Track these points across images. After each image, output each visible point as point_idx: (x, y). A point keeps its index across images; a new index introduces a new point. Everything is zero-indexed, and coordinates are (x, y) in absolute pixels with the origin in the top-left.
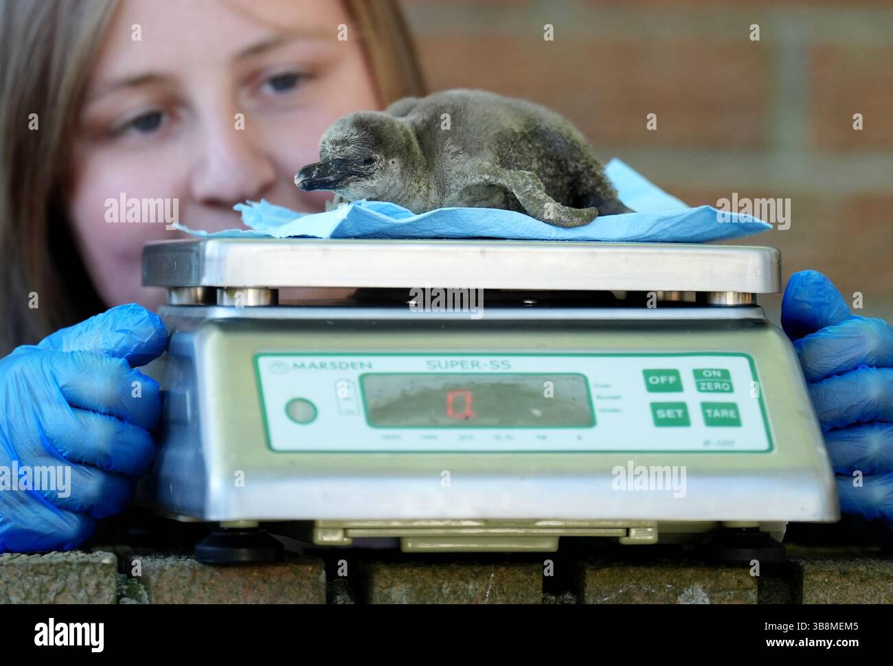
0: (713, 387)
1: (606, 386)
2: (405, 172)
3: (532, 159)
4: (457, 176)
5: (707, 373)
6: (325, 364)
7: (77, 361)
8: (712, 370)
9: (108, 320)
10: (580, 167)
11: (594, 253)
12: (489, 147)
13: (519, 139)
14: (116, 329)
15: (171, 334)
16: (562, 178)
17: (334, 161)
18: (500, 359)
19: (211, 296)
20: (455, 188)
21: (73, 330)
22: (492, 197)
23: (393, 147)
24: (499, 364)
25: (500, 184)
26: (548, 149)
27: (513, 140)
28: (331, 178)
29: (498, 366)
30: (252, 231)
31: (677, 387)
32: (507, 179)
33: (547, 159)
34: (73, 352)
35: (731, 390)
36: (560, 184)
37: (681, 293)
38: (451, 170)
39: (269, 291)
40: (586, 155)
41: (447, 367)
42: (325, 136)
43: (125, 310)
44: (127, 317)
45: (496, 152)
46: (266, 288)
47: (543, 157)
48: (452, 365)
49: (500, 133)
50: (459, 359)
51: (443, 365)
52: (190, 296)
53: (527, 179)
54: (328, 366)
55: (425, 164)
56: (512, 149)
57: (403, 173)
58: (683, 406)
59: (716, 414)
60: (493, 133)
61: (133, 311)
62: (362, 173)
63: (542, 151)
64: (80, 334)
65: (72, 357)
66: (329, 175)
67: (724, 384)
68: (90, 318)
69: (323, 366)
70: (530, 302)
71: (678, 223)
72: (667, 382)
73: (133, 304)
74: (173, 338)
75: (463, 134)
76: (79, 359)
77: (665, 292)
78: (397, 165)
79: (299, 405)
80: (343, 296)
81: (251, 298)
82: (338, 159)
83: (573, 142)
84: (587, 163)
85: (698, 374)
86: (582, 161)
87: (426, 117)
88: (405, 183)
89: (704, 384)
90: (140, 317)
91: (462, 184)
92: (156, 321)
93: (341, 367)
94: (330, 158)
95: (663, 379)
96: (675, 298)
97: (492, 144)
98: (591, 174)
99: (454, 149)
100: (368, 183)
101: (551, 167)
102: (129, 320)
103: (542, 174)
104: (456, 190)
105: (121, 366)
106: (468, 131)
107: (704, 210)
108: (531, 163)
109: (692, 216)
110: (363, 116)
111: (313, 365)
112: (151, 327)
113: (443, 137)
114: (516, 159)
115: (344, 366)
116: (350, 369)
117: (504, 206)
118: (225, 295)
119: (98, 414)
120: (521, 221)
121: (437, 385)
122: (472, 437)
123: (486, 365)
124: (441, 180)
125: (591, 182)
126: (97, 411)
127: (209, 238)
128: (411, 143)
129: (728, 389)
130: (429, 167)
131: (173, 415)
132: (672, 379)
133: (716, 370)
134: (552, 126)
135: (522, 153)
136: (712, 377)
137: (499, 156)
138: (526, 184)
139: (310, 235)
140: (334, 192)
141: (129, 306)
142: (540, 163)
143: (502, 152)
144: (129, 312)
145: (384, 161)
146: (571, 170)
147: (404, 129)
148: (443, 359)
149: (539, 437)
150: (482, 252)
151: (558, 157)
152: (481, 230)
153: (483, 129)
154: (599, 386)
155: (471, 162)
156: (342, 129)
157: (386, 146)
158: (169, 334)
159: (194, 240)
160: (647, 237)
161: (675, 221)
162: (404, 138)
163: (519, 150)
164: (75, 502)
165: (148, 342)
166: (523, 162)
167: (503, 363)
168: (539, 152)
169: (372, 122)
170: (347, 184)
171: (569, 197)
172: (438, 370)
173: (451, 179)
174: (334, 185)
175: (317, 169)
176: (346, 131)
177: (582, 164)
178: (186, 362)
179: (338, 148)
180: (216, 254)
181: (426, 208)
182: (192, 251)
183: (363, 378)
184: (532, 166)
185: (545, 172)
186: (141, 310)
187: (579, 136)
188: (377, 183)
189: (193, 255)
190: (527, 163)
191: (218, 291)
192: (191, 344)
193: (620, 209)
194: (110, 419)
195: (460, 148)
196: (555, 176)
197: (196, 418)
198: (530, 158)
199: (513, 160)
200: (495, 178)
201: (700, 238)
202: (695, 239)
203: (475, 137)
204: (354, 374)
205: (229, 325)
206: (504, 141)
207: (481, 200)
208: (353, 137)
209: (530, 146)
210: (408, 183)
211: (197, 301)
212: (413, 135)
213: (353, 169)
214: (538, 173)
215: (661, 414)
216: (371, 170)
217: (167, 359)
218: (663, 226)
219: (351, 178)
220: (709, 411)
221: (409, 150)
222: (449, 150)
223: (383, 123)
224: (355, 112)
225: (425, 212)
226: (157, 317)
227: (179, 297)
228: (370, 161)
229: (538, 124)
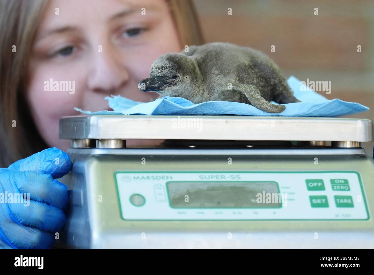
0: (340, 188)
1: (287, 188)
2: (192, 82)
3: (254, 78)
4: (218, 86)
5: (337, 181)
6: (149, 177)
7: (27, 176)
8: (339, 180)
9: (42, 155)
10: (276, 82)
11: (282, 122)
12: (234, 72)
13: (247, 68)
14: (47, 160)
15: (73, 163)
16: (268, 87)
17: (157, 77)
18: (235, 174)
19: (93, 144)
20: (217, 92)
21: (25, 160)
22: (234, 97)
23: (187, 70)
24: (235, 177)
25: (238, 90)
26: (261, 73)
27: (245, 69)
28: (156, 85)
29: (234, 178)
30: (113, 111)
31: (322, 188)
32: (242, 88)
33: (261, 78)
34: (25, 171)
35: (349, 190)
36: (266, 90)
37: (324, 142)
38: (215, 83)
39: (122, 141)
40: (279, 76)
41: (209, 178)
42: (153, 65)
43: (50, 151)
44: (52, 154)
45: (237, 75)
46: (120, 140)
47: (259, 77)
48: (212, 178)
49: (239, 65)
50: (215, 174)
51: (207, 177)
52: (83, 144)
53: (252, 88)
54: (151, 178)
55: (202, 79)
56: (244, 73)
57: (191, 83)
58: (325, 197)
59: (342, 201)
60: (235, 65)
61: (55, 151)
62: (171, 83)
63: (259, 74)
64: (29, 162)
65: (25, 174)
66: (155, 84)
67: (345, 187)
68: (34, 155)
69: (148, 178)
70: (250, 146)
71: (323, 108)
72: (317, 186)
73: (55, 148)
74: (74, 165)
75: (221, 65)
76: (28, 175)
77: (316, 141)
78: (188, 79)
79: (136, 197)
80: (158, 144)
81: (113, 145)
82: (159, 76)
83: (274, 69)
84: (279, 80)
85: (333, 182)
86: (278, 79)
87: (202, 56)
88: (192, 88)
89: (335, 187)
90: (58, 154)
91: (220, 90)
92: (66, 156)
93: (157, 178)
94: (156, 76)
95: (315, 184)
96: (321, 144)
97: (234, 71)
98: (281, 85)
99: (216, 72)
100: (174, 88)
101: (263, 82)
102: (53, 156)
103: (258, 85)
104: (217, 93)
105: (48, 178)
106: (223, 64)
107: (335, 101)
108: (253, 80)
109: (330, 104)
110: (171, 55)
111: (143, 178)
112: (64, 159)
113: (211, 66)
114: (246, 78)
115: (158, 178)
116: (161, 179)
117: (239, 101)
118: (100, 143)
119: (37, 202)
120: (246, 108)
121: (205, 187)
122: (221, 213)
123: (228, 177)
124: (210, 87)
125: (281, 89)
126: (37, 201)
127: (92, 115)
128: (195, 68)
129: (347, 189)
130: (204, 81)
131: (74, 202)
132: (320, 184)
133: (342, 180)
134: (263, 61)
135: (249, 75)
136: (340, 183)
137: (238, 77)
138: (251, 91)
139: (142, 113)
140: (158, 93)
141: (53, 149)
142: (257, 80)
143: (240, 75)
144: (53, 152)
145: (182, 77)
146: (272, 83)
147: (192, 61)
148: (207, 175)
149: (254, 213)
150: (227, 122)
151: (266, 76)
152: (226, 111)
153: (230, 63)
154: (283, 188)
155: (225, 79)
156: (161, 61)
157: (183, 70)
158: (72, 163)
159: (85, 116)
160: (308, 114)
161: (322, 106)
162: (192, 66)
163: (248, 73)
164: (26, 245)
165: (62, 166)
166: (249, 79)
167: (236, 176)
168: (257, 74)
169: (176, 58)
170: (164, 88)
171: (270, 96)
172: (205, 180)
173: (215, 87)
174: (158, 89)
175: (149, 81)
176: (163, 62)
177: (278, 80)
178: (80, 176)
179: (159, 71)
180: (95, 123)
181: (202, 101)
182: (83, 121)
183: (168, 184)
184: (254, 81)
185: (259, 84)
186: (58, 151)
187: (276, 66)
188: (179, 88)
189: (84, 124)
190: (251, 80)
191: (97, 141)
192: (83, 167)
193: (294, 100)
194: (43, 204)
195: (220, 72)
196: (264, 86)
197: (86, 203)
198: (253, 77)
199: (245, 78)
200: (236, 87)
201: (334, 115)
202: (331, 115)
203: (227, 67)
204: (163, 182)
205: (102, 158)
206: (240, 69)
207: (229, 98)
208: (167, 65)
209: (253, 71)
210: (194, 88)
211: (86, 146)
212: (196, 64)
213: (167, 81)
214: (256, 85)
215: (315, 201)
216: (176, 81)
217: (71, 175)
218: (315, 109)
219: (166, 85)
220: (338, 200)
221: (194, 71)
222: (214, 73)
223: (181, 58)
224: (168, 54)
225: (201, 103)
226: (66, 154)
227: (77, 144)
228: (175, 77)
229: (256, 60)
